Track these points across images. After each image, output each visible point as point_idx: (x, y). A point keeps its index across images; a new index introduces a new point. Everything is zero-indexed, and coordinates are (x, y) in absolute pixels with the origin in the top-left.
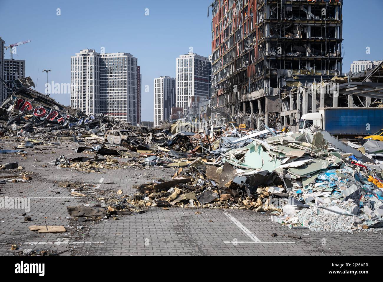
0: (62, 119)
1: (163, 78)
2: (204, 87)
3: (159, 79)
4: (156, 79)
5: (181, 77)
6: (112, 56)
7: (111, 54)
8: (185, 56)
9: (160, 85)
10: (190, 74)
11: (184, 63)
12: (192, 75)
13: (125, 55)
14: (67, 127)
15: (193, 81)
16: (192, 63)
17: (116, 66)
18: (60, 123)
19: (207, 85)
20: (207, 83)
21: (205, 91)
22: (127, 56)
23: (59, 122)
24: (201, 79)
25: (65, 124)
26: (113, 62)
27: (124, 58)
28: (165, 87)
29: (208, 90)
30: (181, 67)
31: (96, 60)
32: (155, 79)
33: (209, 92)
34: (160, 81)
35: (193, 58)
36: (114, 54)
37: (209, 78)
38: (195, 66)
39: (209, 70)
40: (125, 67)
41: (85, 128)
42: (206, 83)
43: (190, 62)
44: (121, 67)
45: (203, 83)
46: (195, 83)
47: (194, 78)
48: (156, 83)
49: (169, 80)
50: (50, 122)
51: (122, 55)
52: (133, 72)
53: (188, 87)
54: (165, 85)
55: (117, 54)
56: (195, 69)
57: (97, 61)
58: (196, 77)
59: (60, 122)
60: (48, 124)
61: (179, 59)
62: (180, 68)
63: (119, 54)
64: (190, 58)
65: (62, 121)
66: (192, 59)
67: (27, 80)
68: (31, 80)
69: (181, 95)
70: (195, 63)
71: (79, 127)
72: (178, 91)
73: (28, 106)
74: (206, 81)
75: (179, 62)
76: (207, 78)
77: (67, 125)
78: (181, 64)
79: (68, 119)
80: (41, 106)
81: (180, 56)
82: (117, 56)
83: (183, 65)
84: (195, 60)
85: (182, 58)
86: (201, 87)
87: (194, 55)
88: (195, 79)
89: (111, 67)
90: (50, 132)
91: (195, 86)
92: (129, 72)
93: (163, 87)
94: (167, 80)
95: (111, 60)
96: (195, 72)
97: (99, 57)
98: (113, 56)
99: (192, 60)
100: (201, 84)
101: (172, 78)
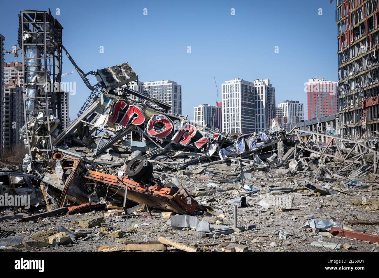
0: (204, 140)
1: (203, 107)
2: (251, 113)
3: (199, 107)
4: (196, 108)
5: (227, 103)
6: (155, 84)
7: (155, 82)
8: (230, 81)
9: (200, 113)
10: (236, 100)
11: (230, 89)
12: (238, 100)
13: (169, 82)
14: (215, 157)
15: (240, 107)
16: (238, 88)
17: (160, 94)
18: (201, 149)
19: (254, 111)
20: (254, 109)
21: (251, 117)
22: (171, 84)
23: (198, 147)
24: (247, 105)
25: (211, 153)
26: (157, 90)
27: (169, 86)
28: (205, 115)
29: (254, 116)
30: (227, 92)
31: (139, 89)
32: (194, 108)
33: (255, 118)
34: (199, 109)
35: (240, 84)
36: (157, 82)
37: (255, 104)
38: (242, 92)
39: (255, 95)
40: (170, 95)
41: (252, 158)
42: (252, 109)
43: (236, 87)
44: (166, 95)
45: (250, 108)
46: (242, 109)
47: (241, 104)
48: (196, 112)
49: (209, 108)
50: (181, 148)
51: (166, 83)
52: (177, 100)
53: (235, 113)
54: (205, 113)
55: (161, 82)
56: (242, 94)
57: (141, 89)
58: (243, 102)
59: (202, 147)
60: (178, 153)
61: (224, 85)
62: (226, 94)
63: (163, 81)
64: (236, 83)
65: (206, 145)
66: (238, 84)
67: (124, 69)
68: (130, 68)
69: (227, 121)
70: (242, 89)
71: (239, 156)
72: (225, 118)
73: (135, 115)
74: (253, 106)
75: (224, 88)
76: (254, 103)
77: (216, 153)
78: (227, 90)
79: (215, 141)
80: (160, 115)
81: (225, 82)
82: (161, 84)
83: (229, 91)
84: (242, 85)
85: (227, 84)
86: (248, 113)
87: (240, 80)
88: (243, 104)
89: (155, 95)
90: (185, 168)
91: (242, 112)
92: (174, 99)
93: (203, 115)
94: (207, 108)
95: (155, 88)
96: (242, 97)
97: (142, 86)
98: (157, 84)
99: (238, 86)
100: (248, 110)
101: (211, 106)
